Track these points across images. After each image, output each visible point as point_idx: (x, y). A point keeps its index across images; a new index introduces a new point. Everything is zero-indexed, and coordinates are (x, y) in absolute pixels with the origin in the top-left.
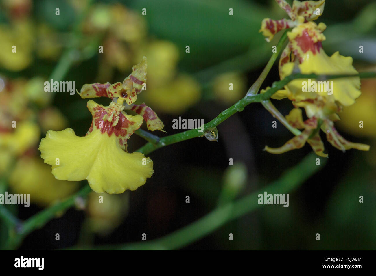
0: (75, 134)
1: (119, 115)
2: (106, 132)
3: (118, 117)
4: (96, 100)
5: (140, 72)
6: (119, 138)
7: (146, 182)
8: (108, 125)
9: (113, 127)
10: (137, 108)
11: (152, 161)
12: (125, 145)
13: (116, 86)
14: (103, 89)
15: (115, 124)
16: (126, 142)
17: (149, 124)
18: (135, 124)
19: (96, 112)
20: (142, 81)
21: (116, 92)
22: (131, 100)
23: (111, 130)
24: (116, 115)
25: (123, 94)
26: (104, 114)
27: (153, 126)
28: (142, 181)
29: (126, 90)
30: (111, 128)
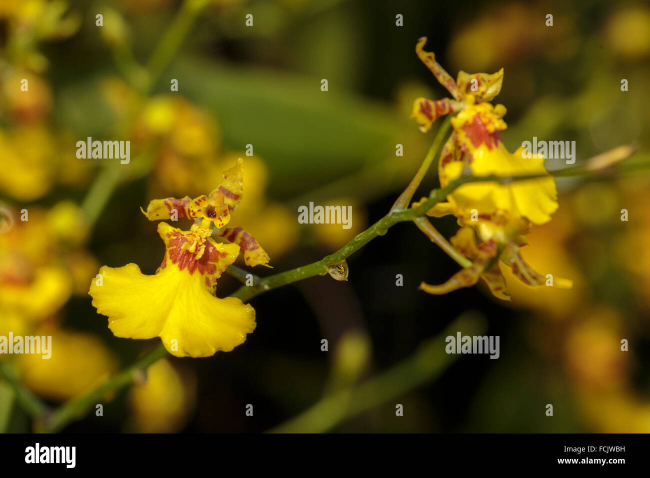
0: (140, 272)
1: (205, 244)
2: (186, 268)
3: (204, 246)
4: (169, 222)
5: (234, 181)
6: (204, 276)
7: (245, 339)
8: (189, 258)
9: (196, 261)
10: (230, 234)
11: (253, 309)
12: (214, 287)
13: (200, 201)
14: (180, 206)
15: (199, 256)
16: (214, 282)
17: (247, 257)
18: (228, 257)
19: (170, 238)
20: (237, 194)
21: (199, 211)
22: (221, 221)
23: (193, 265)
24: (200, 243)
25: (210, 213)
26: (183, 242)
27: (254, 259)
28: (241, 338)
29: (215, 207)
30: (193, 262)
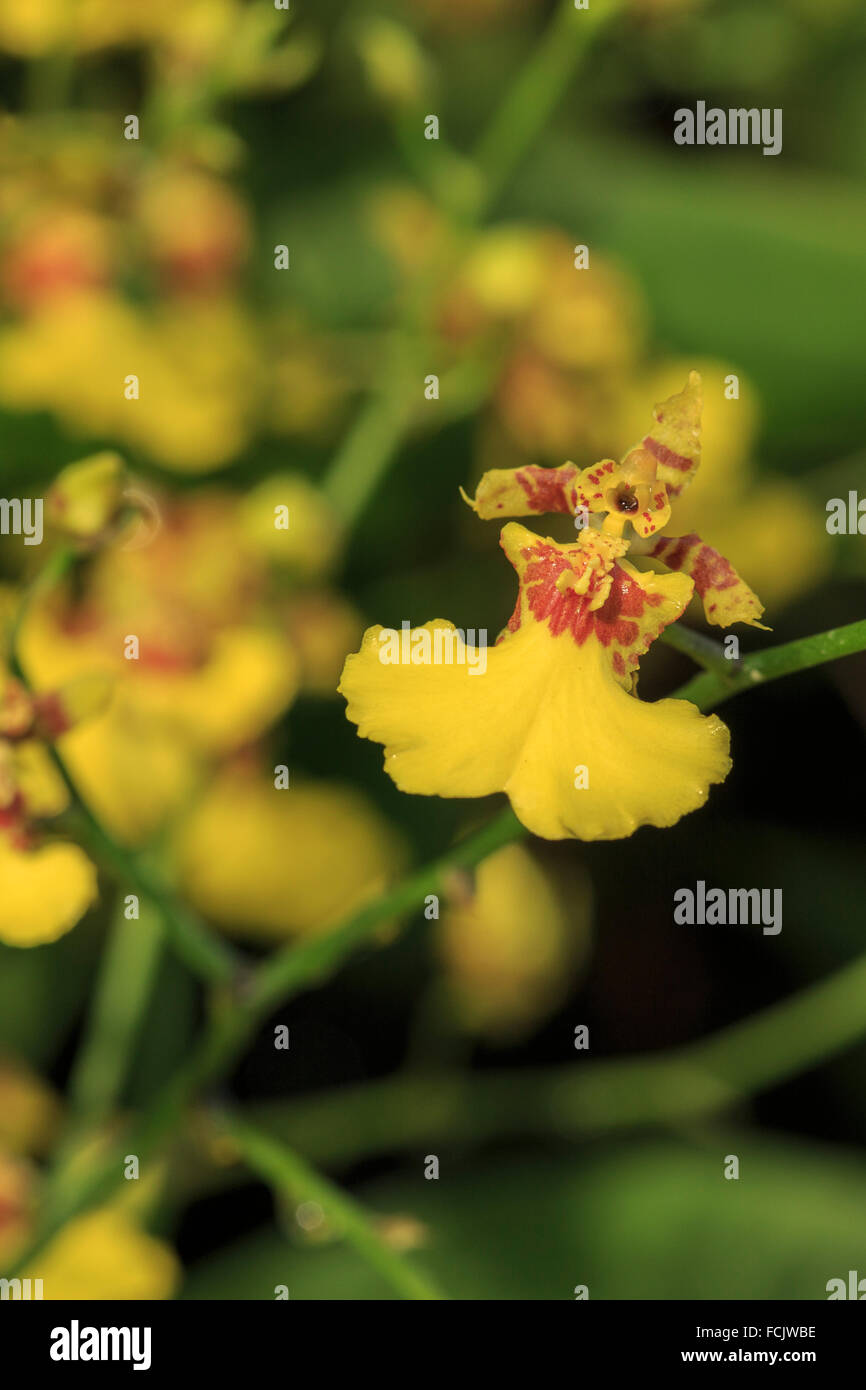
1: (611, 573)
2: (567, 632)
3: (610, 580)
4: (528, 523)
5: (680, 426)
6: (610, 650)
7: (707, 798)
8: (573, 608)
9: (591, 614)
10: (669, 549)
11: (725, 727)
12: (632, 674)
13: (599, 473)
14: (552, 485)
15: (598, 602)
16: (633, 663)
17: (711, 604)
18: (666, 604)
19: (530, 562)
20: (687, 457)
21: (598, 496)
22: (650, 520)
23: (583, 625)
24: (601, 573)
25: (625, 501)
26: (559, 570)
27: (727, 608)
28: (695, 796)
29: (634, 488)
30: (583, 617)
